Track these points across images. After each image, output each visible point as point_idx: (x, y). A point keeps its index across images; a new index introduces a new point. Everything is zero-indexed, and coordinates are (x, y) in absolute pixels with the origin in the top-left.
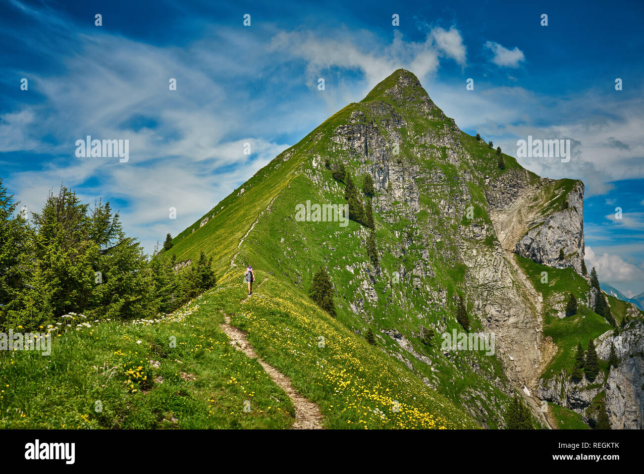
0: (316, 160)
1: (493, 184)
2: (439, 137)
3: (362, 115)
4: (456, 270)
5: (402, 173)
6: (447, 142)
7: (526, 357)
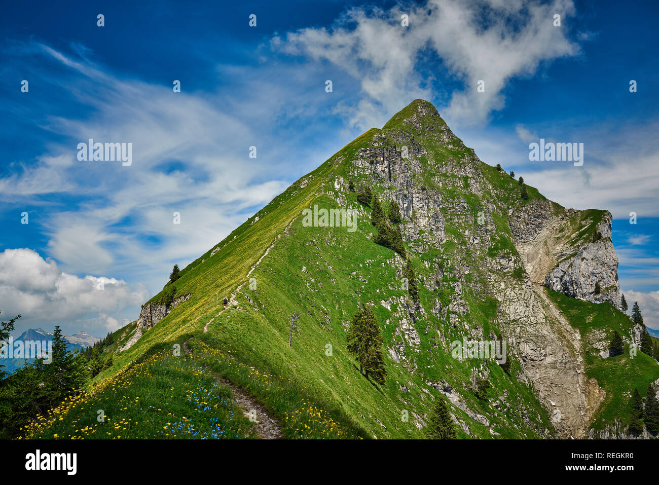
0: (338, 181)
1: (517, 214)
2: (461, 166)
3: (385, 139)
4: (488, 304)
5: (427, 201)
6: (468, 171)
7: (570, 401)
